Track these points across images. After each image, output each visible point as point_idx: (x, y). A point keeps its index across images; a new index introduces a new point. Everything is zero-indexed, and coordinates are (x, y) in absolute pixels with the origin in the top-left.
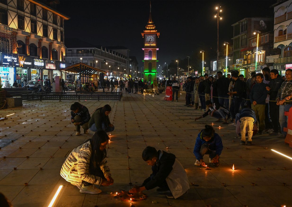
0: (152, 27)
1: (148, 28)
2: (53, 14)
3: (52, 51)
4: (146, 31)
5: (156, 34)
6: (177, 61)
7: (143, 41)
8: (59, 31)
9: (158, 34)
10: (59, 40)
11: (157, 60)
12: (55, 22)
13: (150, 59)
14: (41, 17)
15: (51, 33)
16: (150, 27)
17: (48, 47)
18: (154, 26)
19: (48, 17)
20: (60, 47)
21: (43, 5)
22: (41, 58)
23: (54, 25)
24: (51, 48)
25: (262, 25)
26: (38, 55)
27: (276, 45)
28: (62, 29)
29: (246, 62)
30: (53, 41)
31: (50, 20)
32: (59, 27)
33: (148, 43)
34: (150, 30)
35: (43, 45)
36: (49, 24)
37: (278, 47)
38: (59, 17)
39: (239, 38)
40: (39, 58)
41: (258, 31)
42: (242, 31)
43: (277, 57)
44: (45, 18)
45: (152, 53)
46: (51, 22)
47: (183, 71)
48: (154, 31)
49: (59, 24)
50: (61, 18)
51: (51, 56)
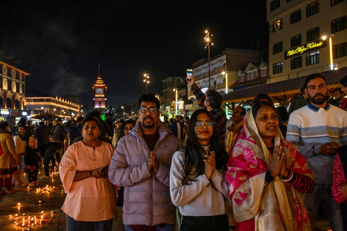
0: (101, 82)
1: (97, 83)
2: (16, 71)
3: (15, 102)
4: (96, 85)
5: (104, 88)
6: (122, 107)
7: (94, 92)
8: (21, 85)
9: (106, 88)
10: (21, 92)
11: (106, 108)
12: (17, 78)
13: (100, 107)
14: (6, 74)
15: (14, 86)
16: (99, 82)
17: (11, 98)
18: (102, 81)
19: (12, 73)
20: (21, 98)
21: (9, 65)
22: (6, 107)
23: (17, 80)
24: (15, 99)
25: (182, 82)
26: (3, 105)
27: (189, 98)
28: (24, 83)
29: (172, 109)
30: (16, 93)
31: (13, 76)
32: (21, 82)
33: (98, 95)
34: (99, 84)
35: (7, 96)
36: (13, 79)
37: (191, 99)
38: (21, 73)
39: (167, 91)
40: (4, 108)
41: (177, 88)
42: (169, 86)
43: (191, 106)
44: (9, 74)
45: (101, 102)
46: (15, 77)
47: (128, 116)
48: (103, 85)
49: (21, 79)
50: (23, 74)
51: (14, 106)
